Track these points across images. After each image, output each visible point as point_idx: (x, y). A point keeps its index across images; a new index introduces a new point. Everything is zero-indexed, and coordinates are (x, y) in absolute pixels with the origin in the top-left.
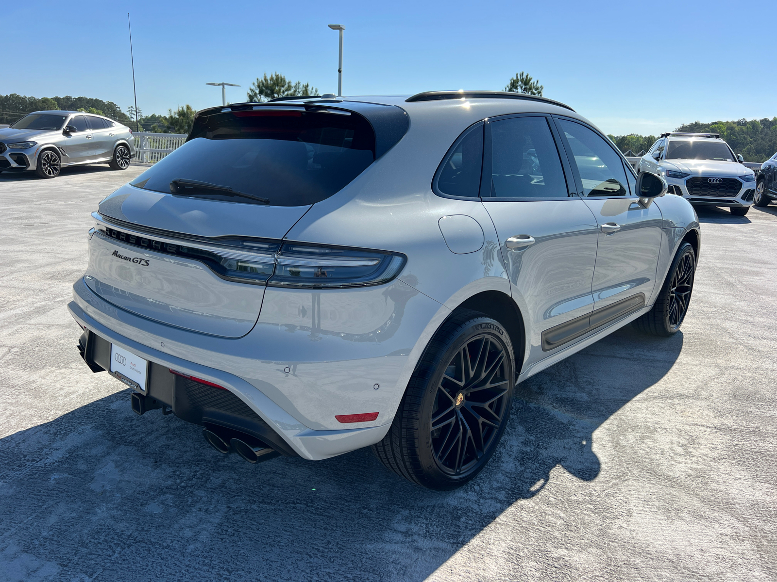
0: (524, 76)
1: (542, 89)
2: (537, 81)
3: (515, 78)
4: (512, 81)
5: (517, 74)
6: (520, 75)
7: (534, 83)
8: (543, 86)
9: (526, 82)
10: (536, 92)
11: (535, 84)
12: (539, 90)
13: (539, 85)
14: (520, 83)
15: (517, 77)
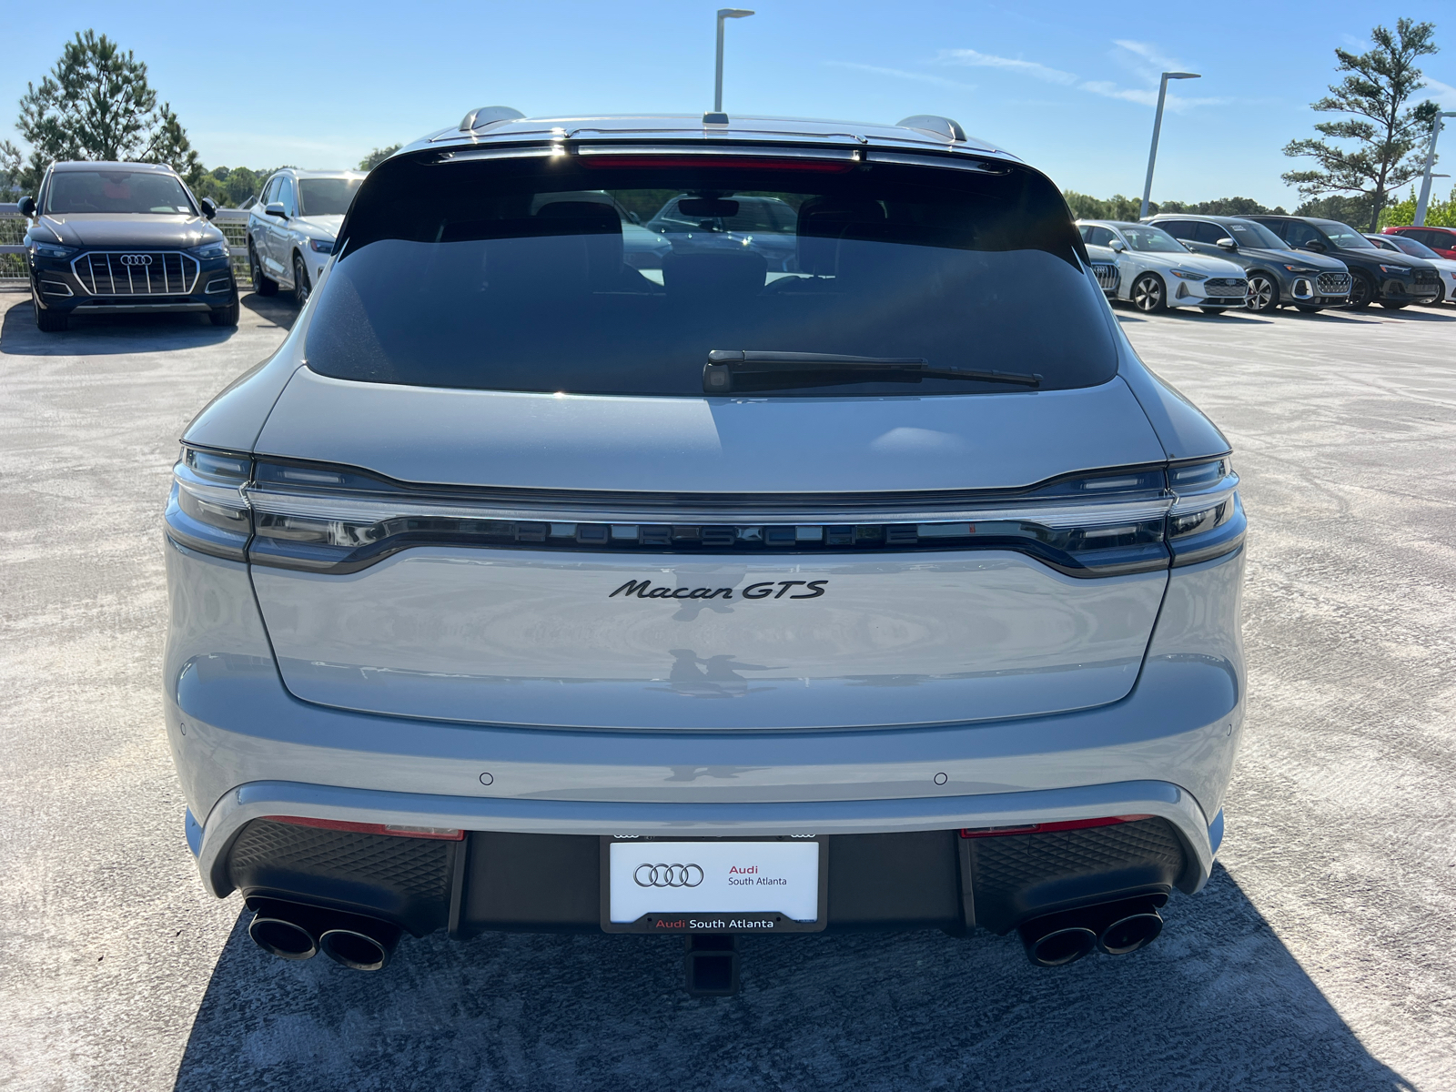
0: (97, 40)
1: (145, 69)
2: (131, 53)
3: (75, 43)
4: (71, 49)
5: (78, 35)
6: (87, 37)
7: (123, 56)
8: (146, 64)
9: (104, 52)
10: (132, 76)
11: (127, 57)
12: (140, 72)
13: (136, 61)
14: (90, 54)
15: (80, 41)
